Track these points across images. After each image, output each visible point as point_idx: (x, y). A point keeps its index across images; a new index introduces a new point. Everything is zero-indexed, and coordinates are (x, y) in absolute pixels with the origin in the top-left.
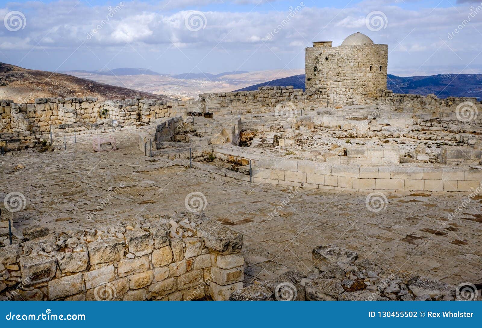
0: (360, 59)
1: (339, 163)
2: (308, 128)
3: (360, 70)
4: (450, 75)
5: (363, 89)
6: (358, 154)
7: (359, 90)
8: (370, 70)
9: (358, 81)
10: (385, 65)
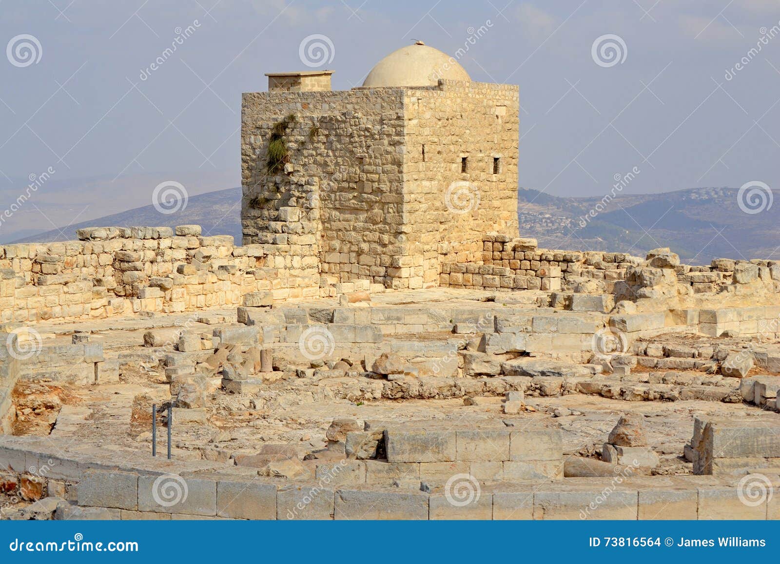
0: (427, 131)
1: (362, 481)
2: (252, 370)
3: (428, 169)
4: (721, 193)
5: (438, 236)
6: (423, 452)
7: (424, 237)
8: (460, 169)
9: (424, 206)
10: (511, 155)
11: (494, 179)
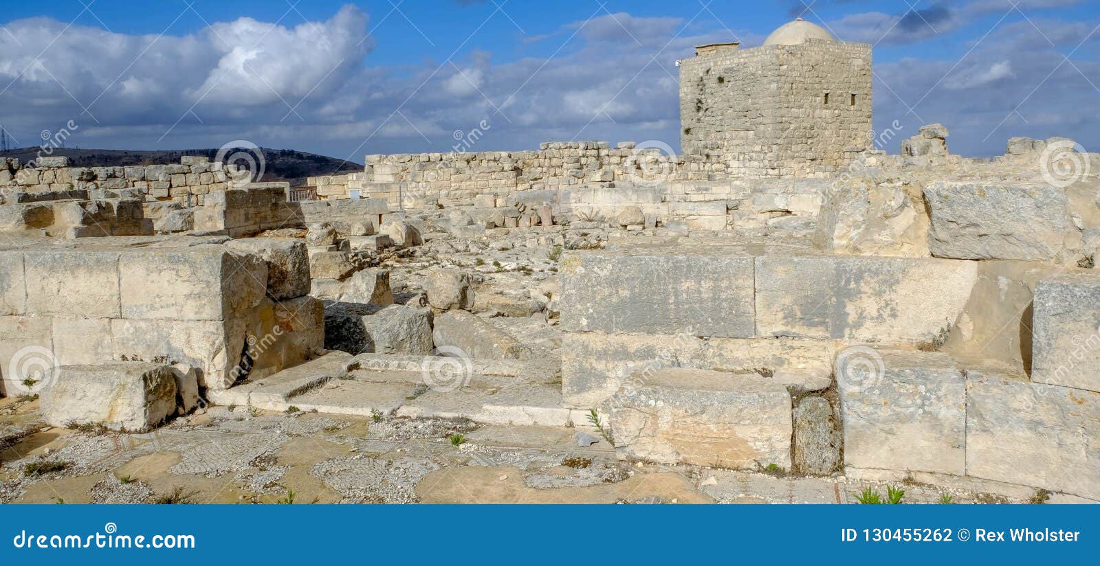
0: (794, 74)
3: (796, 100)
5: (806, 147)
7: (795, 147)
8: (823, 102)
9: (792, 126)
10: (866, 92)
11: (852, 109)
